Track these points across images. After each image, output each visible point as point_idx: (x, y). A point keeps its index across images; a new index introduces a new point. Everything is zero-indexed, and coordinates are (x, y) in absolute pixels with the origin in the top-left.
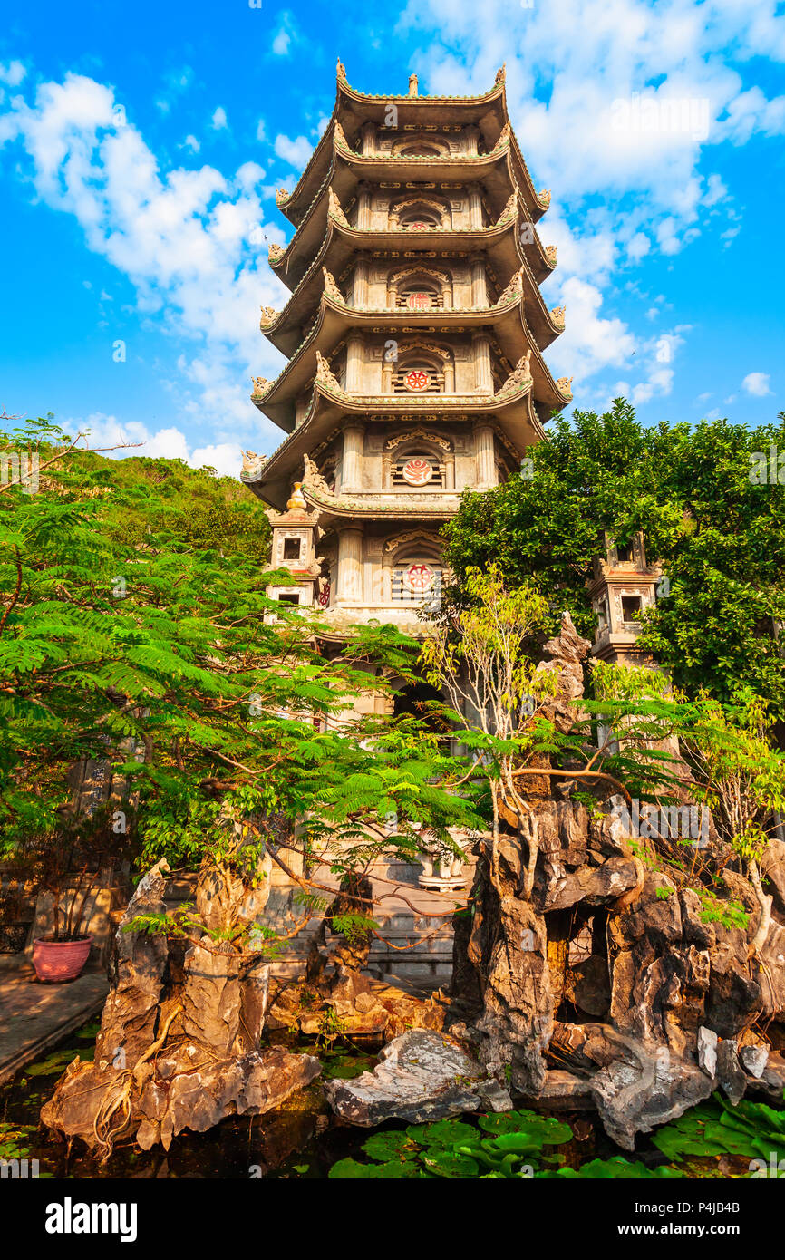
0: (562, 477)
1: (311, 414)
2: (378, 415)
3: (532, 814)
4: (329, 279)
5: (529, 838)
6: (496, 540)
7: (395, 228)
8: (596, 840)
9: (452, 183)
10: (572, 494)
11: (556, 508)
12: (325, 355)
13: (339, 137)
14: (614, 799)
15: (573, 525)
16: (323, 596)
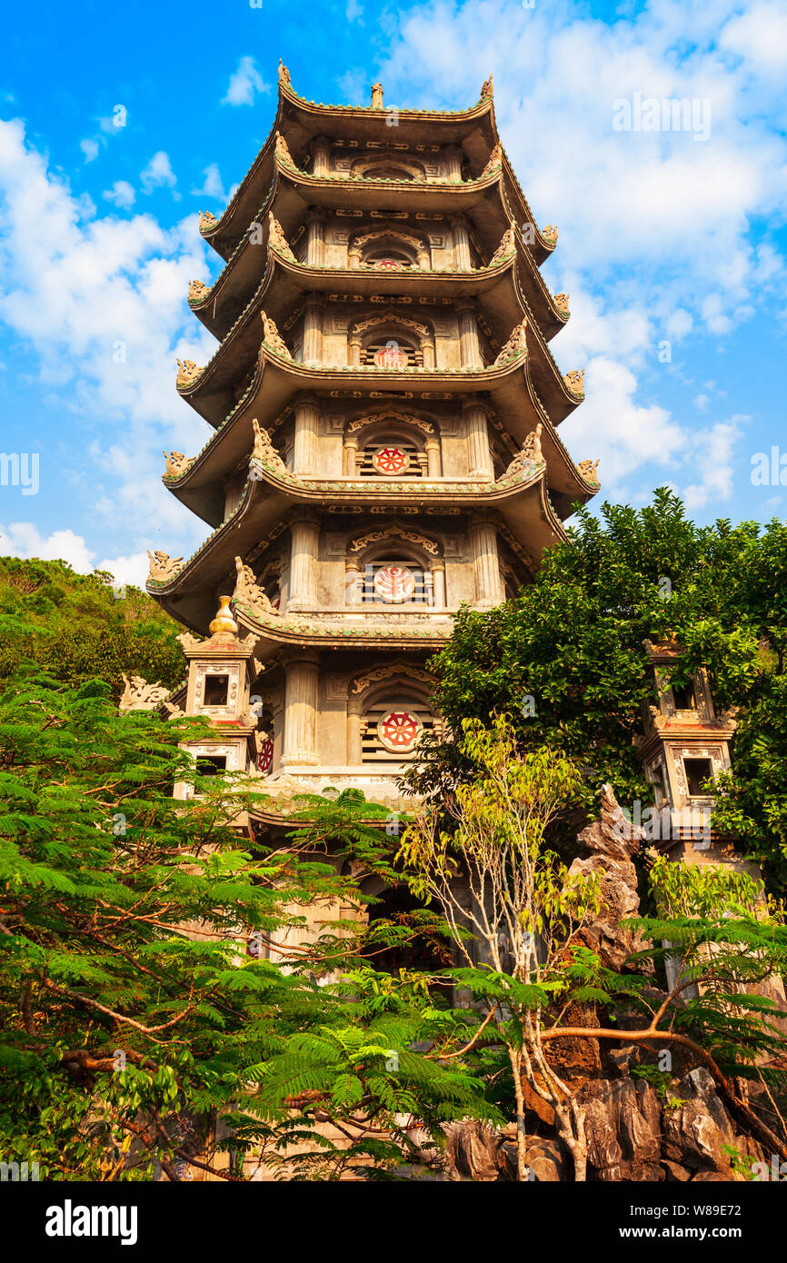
0: (592, 592)
1: (245, 503)
2: (339, 505)
3: (574, 1102)
4: (269, 327)
5: (572, 1142)
6: (505, 678)
7: (357, 265)
8: (673, 1143)
9: (429, 213)
10: (606, 615)
11: (587, 634)
12: (264, 425)
13: (282, 152)
14: (695, 1075)
15: (611, 658)
16: (262, 757)
